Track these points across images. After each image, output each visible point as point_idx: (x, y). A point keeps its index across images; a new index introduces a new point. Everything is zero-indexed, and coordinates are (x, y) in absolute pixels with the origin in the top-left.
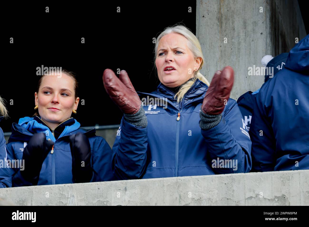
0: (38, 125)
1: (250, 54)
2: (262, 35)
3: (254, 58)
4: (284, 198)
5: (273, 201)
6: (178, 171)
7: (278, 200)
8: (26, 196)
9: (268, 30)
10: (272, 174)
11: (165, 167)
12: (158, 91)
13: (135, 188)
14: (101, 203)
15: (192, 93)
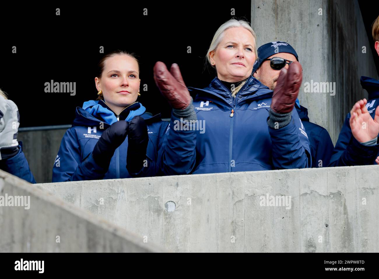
0: (102, 109)
1: (306, 46)
2: (318, 27)
3: (310, 50)
4: (340, 195)
5: (328, 197)
6: (231, 167)
7: (334, 197)
8: (75, 191)
9: (325, 22)
10: (328, 170)
11: (218, 163)
12: (211, 87)
13: (187, 184)
14: (152, 199)
15: (246, 90)
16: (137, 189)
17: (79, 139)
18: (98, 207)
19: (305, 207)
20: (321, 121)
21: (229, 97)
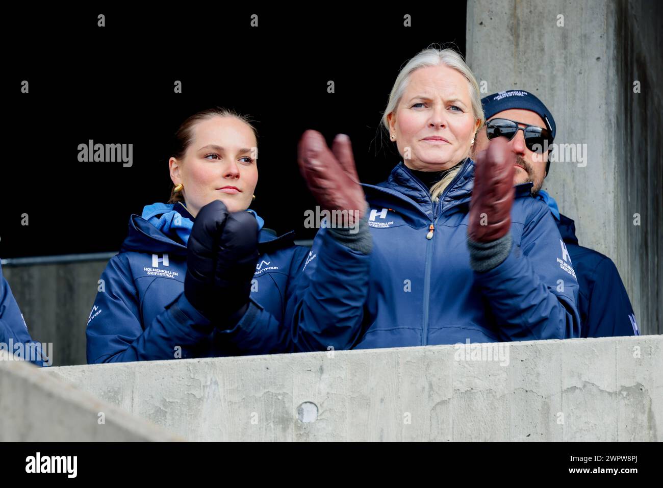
1: (574, 99)
2: (599, 63)
3: (583, 108)
4: (641, 391)
5: (618, 396)
6: (427, 335)
7: (628, 395)
8: (121, 382)
9: (612, 52)
10: (617, 341)
11: (401, 327)
12: (391, 182)
13: (341, 369)
14: (272, 398)
15: (459, 187)
16: (243, 378)
17: (136, 277)
18: (166, 412)
19: (571, 414)
20: (603, 246)
21: (426, 202)
